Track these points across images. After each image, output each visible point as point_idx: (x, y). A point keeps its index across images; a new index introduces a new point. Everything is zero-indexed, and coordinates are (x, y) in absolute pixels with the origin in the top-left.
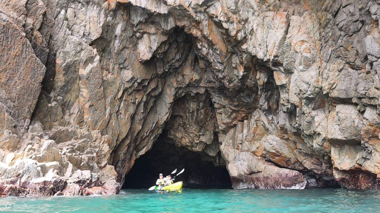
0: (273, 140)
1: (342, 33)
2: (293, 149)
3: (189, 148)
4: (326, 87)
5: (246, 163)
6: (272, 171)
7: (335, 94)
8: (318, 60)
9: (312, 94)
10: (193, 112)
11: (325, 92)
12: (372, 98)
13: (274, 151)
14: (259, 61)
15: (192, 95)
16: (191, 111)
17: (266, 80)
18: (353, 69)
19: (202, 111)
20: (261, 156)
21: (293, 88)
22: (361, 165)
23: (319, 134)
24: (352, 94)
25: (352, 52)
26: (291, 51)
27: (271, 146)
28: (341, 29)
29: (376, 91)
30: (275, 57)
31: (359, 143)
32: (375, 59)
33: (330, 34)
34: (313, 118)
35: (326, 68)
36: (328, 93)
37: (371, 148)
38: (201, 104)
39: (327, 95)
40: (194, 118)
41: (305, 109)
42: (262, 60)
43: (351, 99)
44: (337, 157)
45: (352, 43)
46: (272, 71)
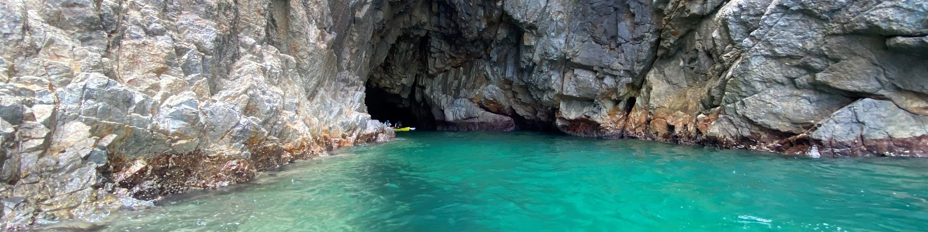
0: (493, 89)
1: (595, 12)
2: (510, 98)
3: (387, 90)
4: (570, 54)
5: (464, 109)
6: (490, 117)
7: (577, 60)
8: (567, 29)
9: (557, 58)
10: (402, 52)
11: (567, 58)
12: (615, 70)
13: (491, 99)
14: (513, 21)
15: (411, 36)
16: (400, 52)
17: (505, 36)
18: (597, 43)
19: (411, 52)
20: (478, 103)
21: (538, 50)
22: (589, 117)
23: (554, 90)
24: (595, 63)
25: (599, 30)
26: (548, 19)
27: (490, 94)
28: (593, 9)
29: (619, 65)
30: (534, 21)
31: (592, 101)
32: (623, 41)
33: (581, 9)
34: (550, 76)
35: (572, 38)
36: (570, 58)
37: (601, 106)
38: (412, 46)
39: (569, 60)
40: (402, 60)
41: (545, 68)
42: (518, 21)
43: (593, 67)
44: (565, 109)
45: (602, 23)
46: (524, 32)
